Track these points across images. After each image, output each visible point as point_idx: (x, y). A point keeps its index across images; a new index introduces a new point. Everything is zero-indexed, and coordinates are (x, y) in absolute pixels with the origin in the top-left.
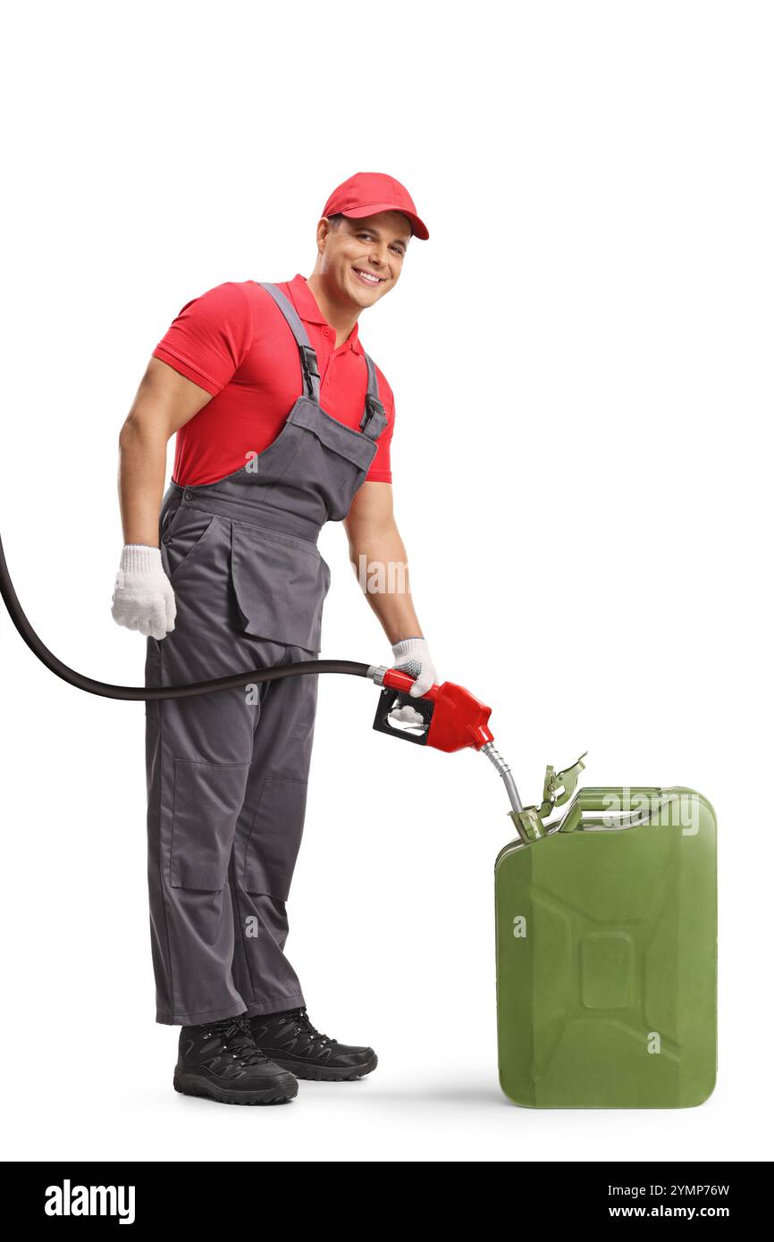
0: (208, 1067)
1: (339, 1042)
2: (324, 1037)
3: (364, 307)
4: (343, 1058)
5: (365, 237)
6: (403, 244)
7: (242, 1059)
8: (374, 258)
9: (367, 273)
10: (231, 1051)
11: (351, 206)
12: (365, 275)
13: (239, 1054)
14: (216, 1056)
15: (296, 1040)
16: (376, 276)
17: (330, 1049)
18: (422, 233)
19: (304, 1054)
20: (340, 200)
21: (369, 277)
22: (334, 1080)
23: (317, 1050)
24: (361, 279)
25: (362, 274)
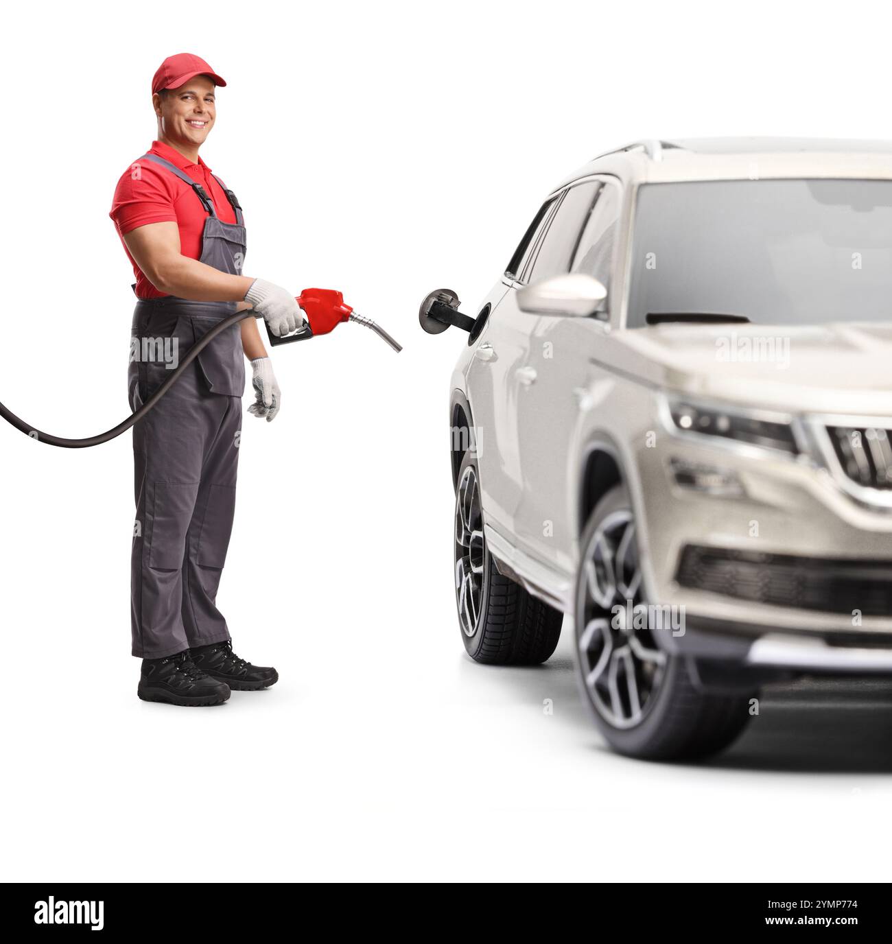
0: (167, 682)
1: (253, 664)
2: (243, 661)
3: (201, 143)
4: (255, 675)
5: (186, 97)
6: (212, 95)
7: (191, 676)
8: (198, 110)
9: (196, 121)
10: (182, 671)
11: (169, 81)
12: (195, 122)
13: (188, 673)
14: (172, 674)
15: (223, 663)
16: (202, 121)
17: (245, 669)
18: (221, 83)
19: (229, 672)
20: (161, 80)
21: (198, 123)
22: (250, 690)
23: (237, 670)
24: (194, 126)
25: (192, 122)
